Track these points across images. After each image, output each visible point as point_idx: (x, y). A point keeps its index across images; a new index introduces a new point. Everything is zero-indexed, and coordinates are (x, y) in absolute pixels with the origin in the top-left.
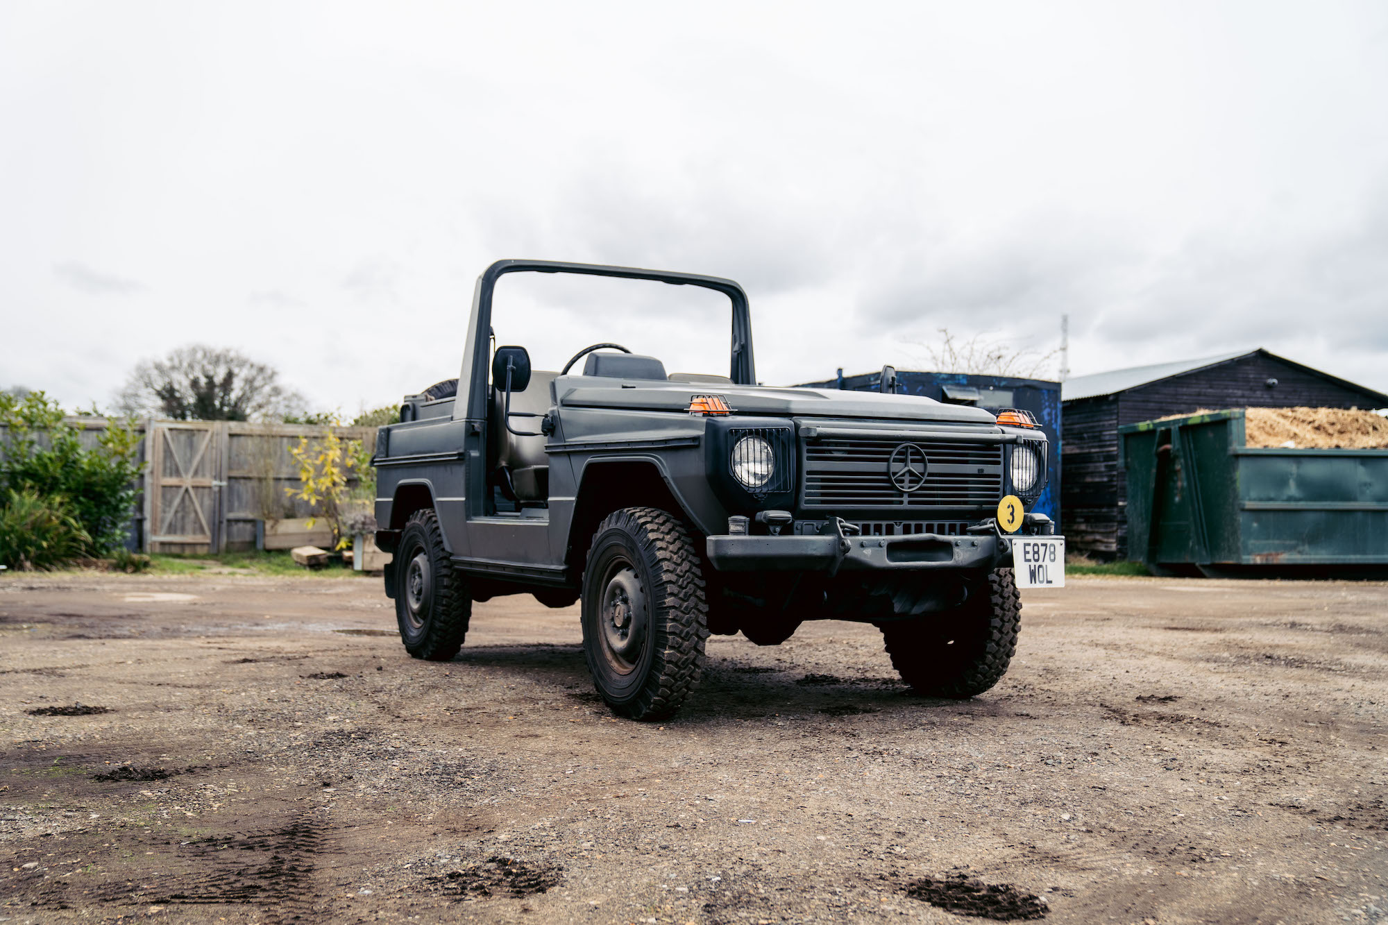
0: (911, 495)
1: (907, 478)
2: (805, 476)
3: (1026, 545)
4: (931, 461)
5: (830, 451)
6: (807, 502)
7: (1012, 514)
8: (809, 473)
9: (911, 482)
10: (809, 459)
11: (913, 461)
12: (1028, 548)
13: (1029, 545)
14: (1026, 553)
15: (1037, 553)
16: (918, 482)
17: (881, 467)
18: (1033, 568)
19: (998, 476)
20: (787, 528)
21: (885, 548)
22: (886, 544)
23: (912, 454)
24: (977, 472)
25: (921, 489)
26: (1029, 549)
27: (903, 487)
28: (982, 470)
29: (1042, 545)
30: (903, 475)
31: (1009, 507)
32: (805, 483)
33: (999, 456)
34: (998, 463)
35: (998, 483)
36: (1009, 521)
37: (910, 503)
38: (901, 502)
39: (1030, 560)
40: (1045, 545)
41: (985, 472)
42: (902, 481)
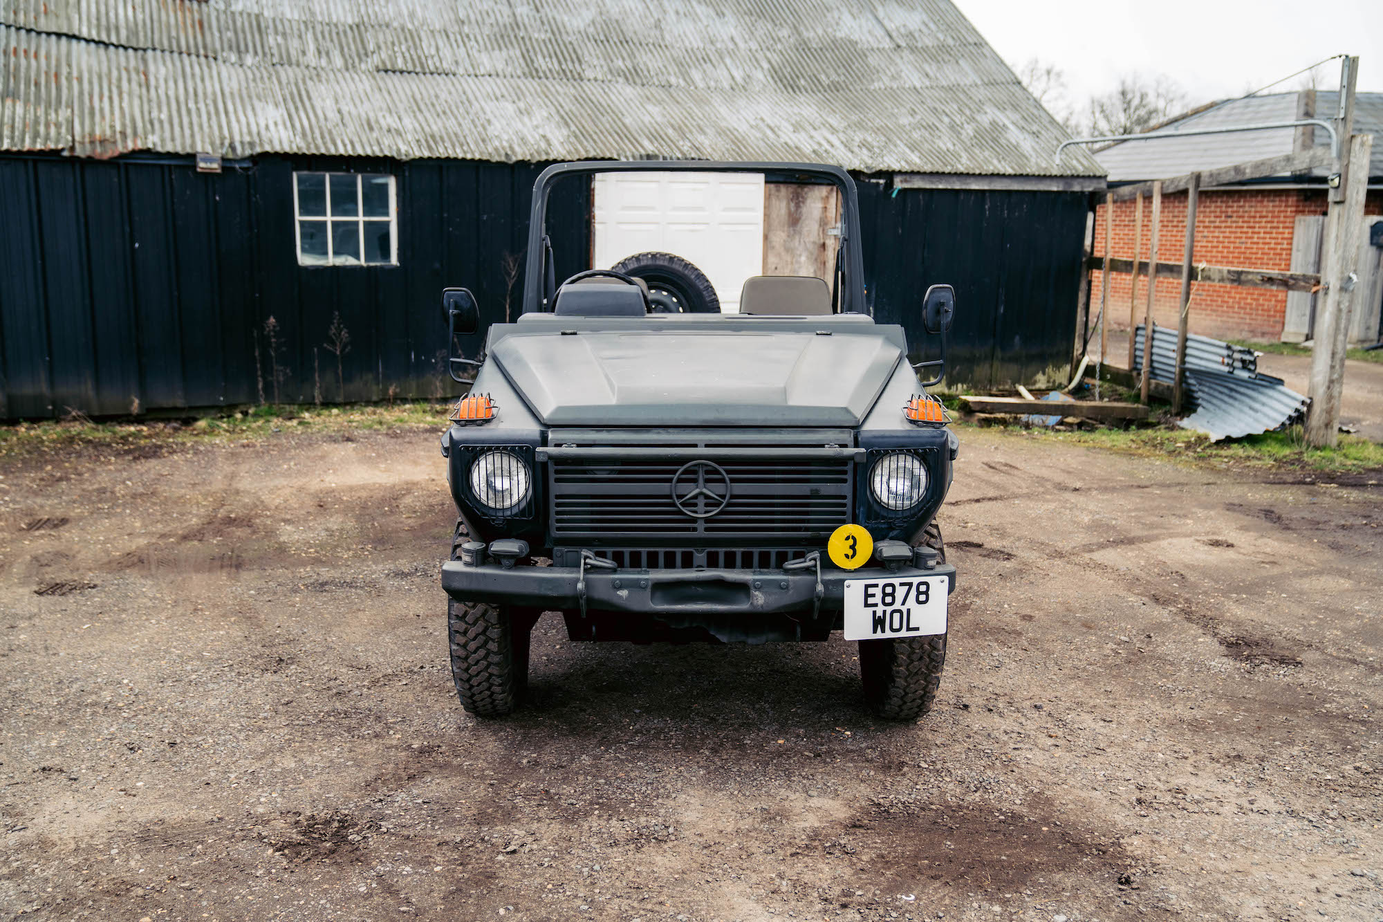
0: (707, 520)
1: (701, 501)
2: (553, 501)
3: (867, 587)
4: (732, 481)
5: (592, 472)
6: (558, 529)
7: (853, 547)
8: (558, 497)
9: (707, 505)
10: (557, 480)
11: (707, 481)
12: (871, 591)
13: (876, 586)
14: (867, 596)
15: (892, 595)
16: (718, 505)
17: (664, 488)
18: (880, 614)
19: (844, 497)
20: (521, 561)
21: (649, 590)
22: (650, 583)
23: (707, 472)
24: (809, 493)
25: (721, 513)
26: (878, 591)
27: (695, 512)
28: (817, 491)
29: (902, 584)
30: (695, 497)
31: (847, 538)
32: (553, 509)
33: (845, 472)
34: (845, 481)
35: (844, 505)
36: (847, 556)
37: (707, 529)
38: (695, 529)
39: (876, 605)
40: (910, 585)
41: (822, 493)
42: (695, 505)
